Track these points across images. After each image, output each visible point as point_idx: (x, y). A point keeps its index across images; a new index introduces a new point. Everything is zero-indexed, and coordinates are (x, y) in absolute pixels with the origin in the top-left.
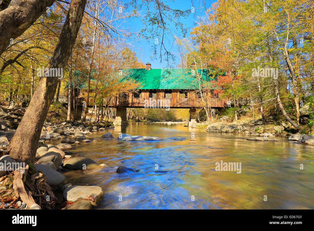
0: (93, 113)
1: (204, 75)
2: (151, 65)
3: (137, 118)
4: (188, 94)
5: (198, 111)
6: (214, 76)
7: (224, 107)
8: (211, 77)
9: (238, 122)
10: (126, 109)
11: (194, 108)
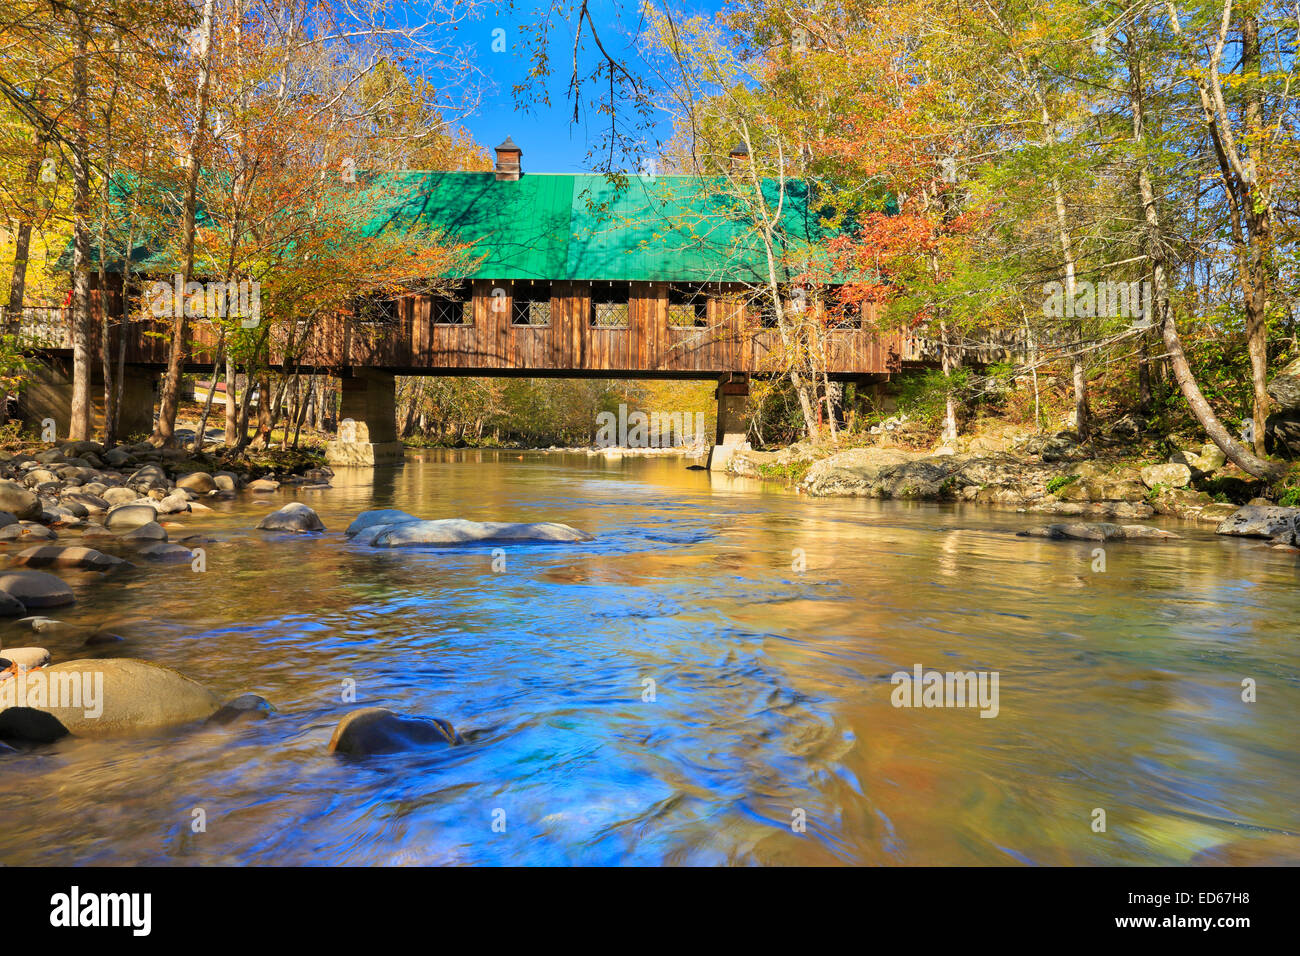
0: (215, 400)
1: (797, 208)
2: (520, 154)
3: (452, 429)
4: (712, 306)
5: (760, 393)
6: (840, 217)
7: (887, 371)
8: (823, 220)
9: (962, 449)
10: (394, 383)
11: (742, 379)
